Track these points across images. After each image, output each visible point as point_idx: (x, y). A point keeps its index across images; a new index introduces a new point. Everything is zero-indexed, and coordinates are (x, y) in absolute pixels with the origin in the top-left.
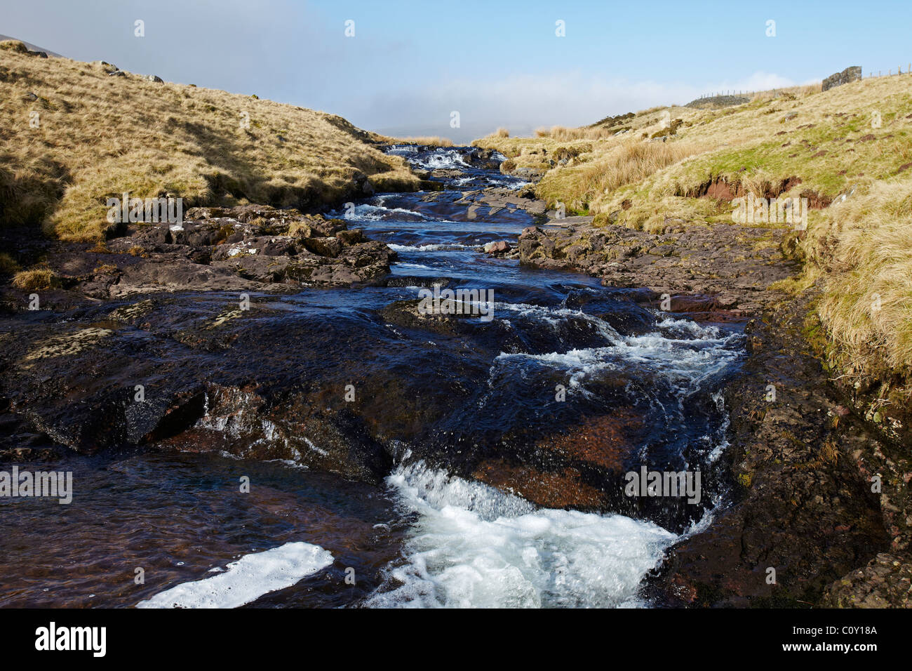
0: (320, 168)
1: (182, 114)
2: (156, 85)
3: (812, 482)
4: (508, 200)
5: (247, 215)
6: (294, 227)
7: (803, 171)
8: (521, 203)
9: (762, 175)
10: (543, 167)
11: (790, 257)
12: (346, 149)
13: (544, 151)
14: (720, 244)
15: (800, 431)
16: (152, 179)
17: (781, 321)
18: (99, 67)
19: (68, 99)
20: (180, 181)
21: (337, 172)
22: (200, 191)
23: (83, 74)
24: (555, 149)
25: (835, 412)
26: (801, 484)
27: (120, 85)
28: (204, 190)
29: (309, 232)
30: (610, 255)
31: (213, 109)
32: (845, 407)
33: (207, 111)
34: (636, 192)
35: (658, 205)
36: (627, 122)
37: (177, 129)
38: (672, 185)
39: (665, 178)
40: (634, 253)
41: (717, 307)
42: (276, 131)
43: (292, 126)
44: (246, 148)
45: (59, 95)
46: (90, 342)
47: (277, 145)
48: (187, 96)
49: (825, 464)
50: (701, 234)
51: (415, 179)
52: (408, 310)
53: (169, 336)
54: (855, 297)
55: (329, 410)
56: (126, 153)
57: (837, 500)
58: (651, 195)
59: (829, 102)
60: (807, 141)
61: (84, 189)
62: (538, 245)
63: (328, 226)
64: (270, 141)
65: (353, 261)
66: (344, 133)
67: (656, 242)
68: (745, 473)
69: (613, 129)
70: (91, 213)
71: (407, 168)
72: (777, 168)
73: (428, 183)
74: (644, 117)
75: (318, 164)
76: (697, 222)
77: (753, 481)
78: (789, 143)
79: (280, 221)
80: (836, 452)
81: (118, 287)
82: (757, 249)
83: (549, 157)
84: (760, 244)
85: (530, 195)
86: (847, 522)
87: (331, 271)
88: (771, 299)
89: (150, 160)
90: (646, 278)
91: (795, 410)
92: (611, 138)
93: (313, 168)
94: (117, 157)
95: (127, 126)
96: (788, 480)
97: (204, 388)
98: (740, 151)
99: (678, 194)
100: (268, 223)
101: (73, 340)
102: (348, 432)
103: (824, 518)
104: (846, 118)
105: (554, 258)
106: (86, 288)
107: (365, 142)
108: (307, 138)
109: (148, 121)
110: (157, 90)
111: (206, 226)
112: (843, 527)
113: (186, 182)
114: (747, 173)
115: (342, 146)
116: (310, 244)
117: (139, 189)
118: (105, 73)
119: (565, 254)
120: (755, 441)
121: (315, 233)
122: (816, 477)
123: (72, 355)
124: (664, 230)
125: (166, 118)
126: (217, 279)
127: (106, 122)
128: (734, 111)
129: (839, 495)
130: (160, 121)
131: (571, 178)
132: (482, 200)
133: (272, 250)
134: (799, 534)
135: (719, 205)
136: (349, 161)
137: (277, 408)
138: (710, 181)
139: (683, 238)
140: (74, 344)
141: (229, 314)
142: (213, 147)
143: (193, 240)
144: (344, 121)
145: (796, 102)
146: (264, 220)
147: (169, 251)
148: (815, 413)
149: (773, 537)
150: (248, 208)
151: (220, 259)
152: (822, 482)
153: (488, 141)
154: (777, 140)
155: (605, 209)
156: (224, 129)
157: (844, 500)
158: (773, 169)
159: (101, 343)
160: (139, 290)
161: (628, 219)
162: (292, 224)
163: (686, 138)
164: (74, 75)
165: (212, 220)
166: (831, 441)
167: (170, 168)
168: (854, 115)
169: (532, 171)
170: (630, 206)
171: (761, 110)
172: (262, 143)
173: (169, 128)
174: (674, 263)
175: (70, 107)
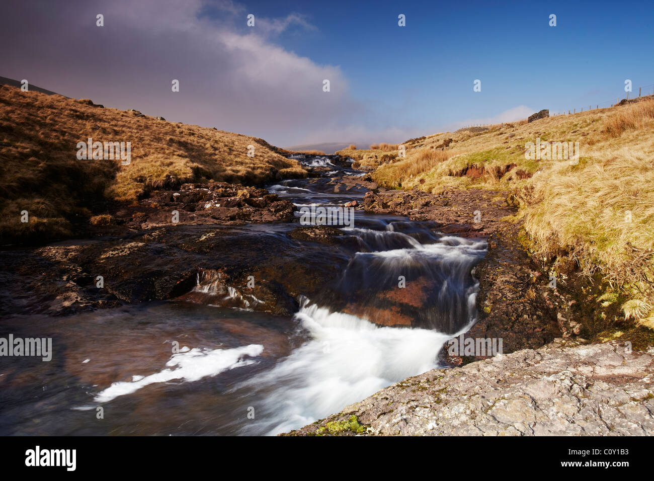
0: (252, 165)
1: (176, 137)
2: (161, 122)
3: (522, 308)
4: (357, 182)
5: (214, 187)
6: (240, 193)
7: (517, 160)
8: (363, 184)
9: (496, 163)
10: (375, 165)
11: (511, 205)
12: (266, 156)
13: (376, 156)
14: (473, 199)
15: (516, 285)
16: (162, 168)
17: (506, 235)
18: (131, 112)
19: (116, 128)
20: (177, 169)
21: (261, 168)
22: (188, 175)
23: (123, 116)
24: (382, 156)
25: (534, 275)
26: (516, 309)
27: (143, 122)
28: (191, 174)
29: (248, 195)
30: (414, 206)
31: (193, 134)
32: (539, 272)
33: (190, 136)
34: (427, 175)
35: (439, 181)
36: (422, 142)
37: (174, 144)
38: (447, 170)
39: (443, 167)
40: (427, 204)
41: (473, 230)
42: (227, 146)
43: (236, 143)
44: (211, 155)
45: (111, 126)
46: (134, 249)
47: (228, 153)
48: (179, 127)
49: (529, 300)
50: (463, 194)
51: (304, 171)
52: (305, 232)
53: (176, 246)
54: (542, 214)
55: (264, 280)
56: (147, 156)
57: (535, 317)
58: (436, 176)
59: (532, 128)
60: (519, 146)
61: (126, 174)
62: (374, 201)
63: (259, 192)
64: (224, 151)
65: (273, 210)
66: (264, 147)
67: (439, 199)
68: (487, 306)
69: (414, 145)
70: (130, 186)
71: (300, 166)
72: (504, 159)
73: (312, 173)
74: (431, 139)
75: (251, 163)
76: (461, 189)
77: (491, 310)
78: (510, 147)
79: (232, 190)
80: (535, 294)
81: (146, 224)
82: (494, 201)
83: (379, 160)
84: (495, 198)
85: (369, 179)
86: (540, 328)
87: (261, 214)
88: (501, 225)
89: (160, 159)
90: (433, 216)
91: (514, 275)
92: (413, 150)
93: (248, 165)
94: (142, 158)
95: (147, 142)
96: (510, 307)
97: (197, 270)
98: (484, 152)
99: (450, 175)
100: (226, 191)
101: (125, 248)
102: (274, 291)
103: (529, 326)
104: (540, 134)
105: (383, 208)
106: (129, 224)
107: (276, 152)
108: (245, 149)
109: (159, 140)
110: (162, 124)
111: (192, 192)
112: (538, 329)
113: (181, 170)
114: (488, 162)
115: (264, 154)
116: (249, 201)
117: (155, 174)
118: (134, 115)
119: (389, 206)
120: (493, 290)
121: (251, 196)
122: (524, 306)
123: (125, 255)
124: (443, 193)
125: (168, 138)
126: (199, 219)
127: (136, 140)
128: (481, 134)
129: (536, 315)
130: (164, 140)
131: (391, 170)
132: (342, 182)
133: (228, 205)
134: (515, 333)
135: (473, 180)
136: (268, 162)
137: (236, 280)
138: (468, 167)
139: (454, 196)
140: (126, 250)
141: (208, 235)
142: (194, 153)
143: (186, 199)
144: (264, 141)
145: (514, 129)
146: (223, 190)
147: (173, 205)
148: (524, 276)
149: (502, 334)
150: (215, 183)
151: (200, 210)
152: (527, 308)
153: (345, 152)
154: (503, 146)
155: (411, 185)
156: (199, 144)
157: (539, 317)
158: (501, 160)
159: (140, 249)
160: (157, 225)
161: (424, 188)
162: (239, 191)
163: (454, 149)
164: (118, 116)
165: (195, 189)
166: (532, 289)
167: (171, 163)
168: (545, 133)
169: (370, 167)
170: (424, 182)
171: (495, 133)
172: (220, 152)
173: (170, 144)
174: (449, 209)
175: (117, 133)
